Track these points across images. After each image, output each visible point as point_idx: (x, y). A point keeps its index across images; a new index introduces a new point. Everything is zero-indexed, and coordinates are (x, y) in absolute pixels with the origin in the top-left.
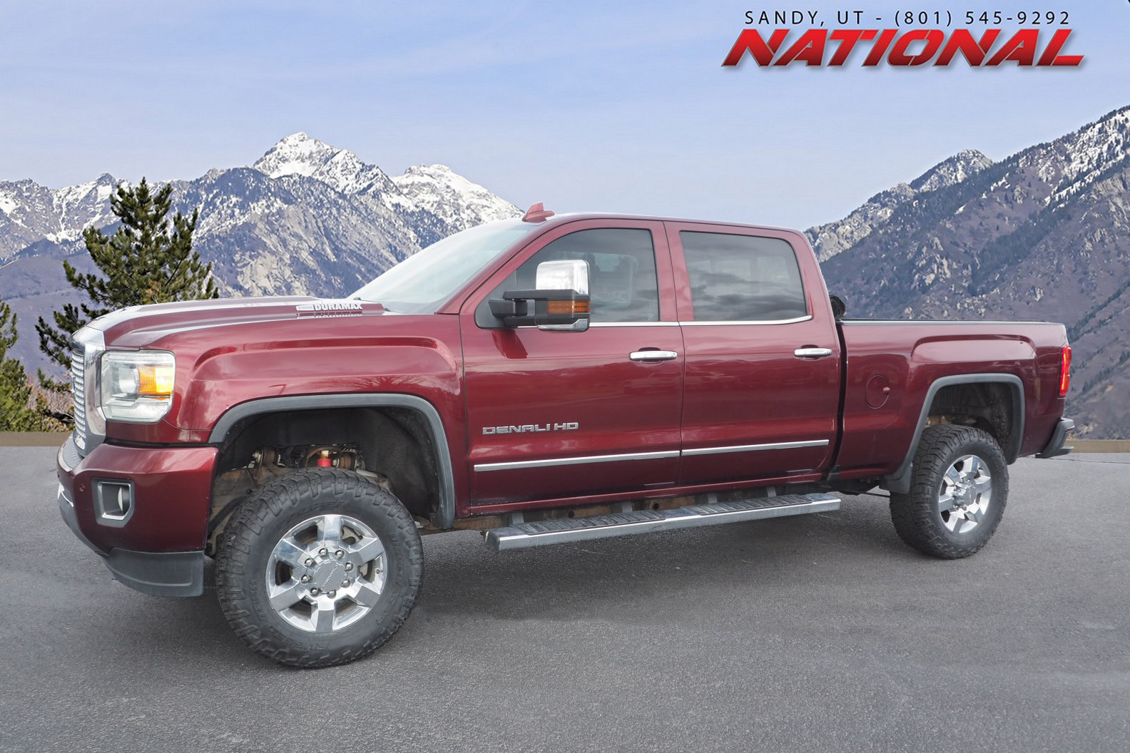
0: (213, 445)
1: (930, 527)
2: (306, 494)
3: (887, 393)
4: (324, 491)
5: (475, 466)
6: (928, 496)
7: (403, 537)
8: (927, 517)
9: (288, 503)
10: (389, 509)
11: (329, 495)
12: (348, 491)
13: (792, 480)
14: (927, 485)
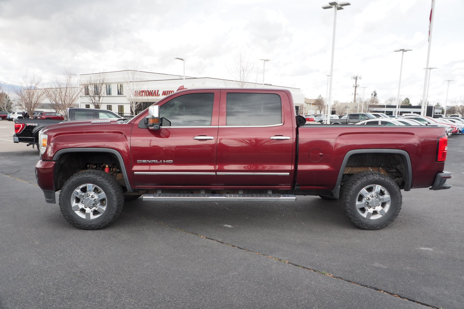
0: (54, 161)
1: (350, 214)
2: (81, 177)
3: (321, 156)
4: (86, 177)
5: (135, 173)
6: (348, 201)
7: (111, 193)
8: (348, 210)
9: (76, 179)
10: (106, 184)
11: (87, 178)
12: (93, 177)
13: (280, 188)
14: (347, 196)
